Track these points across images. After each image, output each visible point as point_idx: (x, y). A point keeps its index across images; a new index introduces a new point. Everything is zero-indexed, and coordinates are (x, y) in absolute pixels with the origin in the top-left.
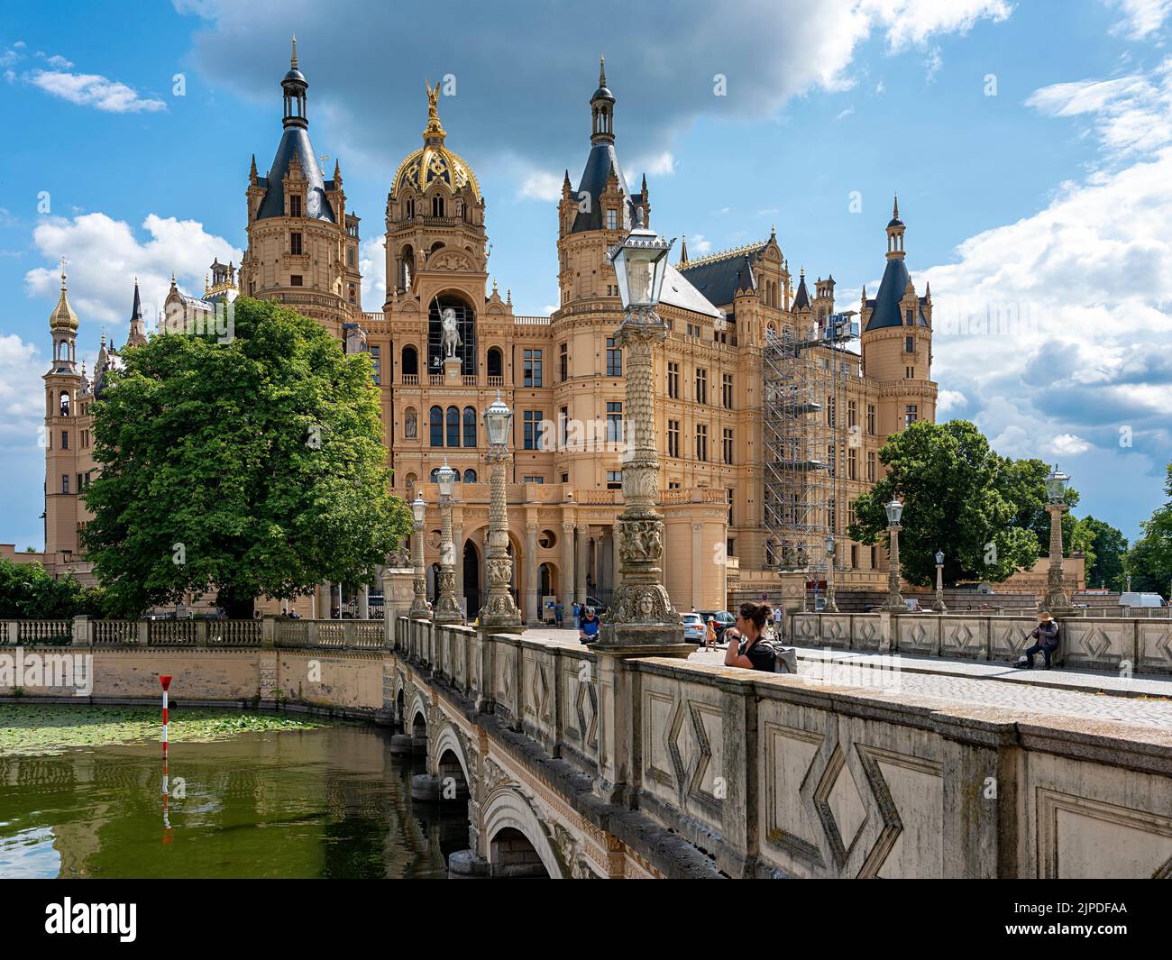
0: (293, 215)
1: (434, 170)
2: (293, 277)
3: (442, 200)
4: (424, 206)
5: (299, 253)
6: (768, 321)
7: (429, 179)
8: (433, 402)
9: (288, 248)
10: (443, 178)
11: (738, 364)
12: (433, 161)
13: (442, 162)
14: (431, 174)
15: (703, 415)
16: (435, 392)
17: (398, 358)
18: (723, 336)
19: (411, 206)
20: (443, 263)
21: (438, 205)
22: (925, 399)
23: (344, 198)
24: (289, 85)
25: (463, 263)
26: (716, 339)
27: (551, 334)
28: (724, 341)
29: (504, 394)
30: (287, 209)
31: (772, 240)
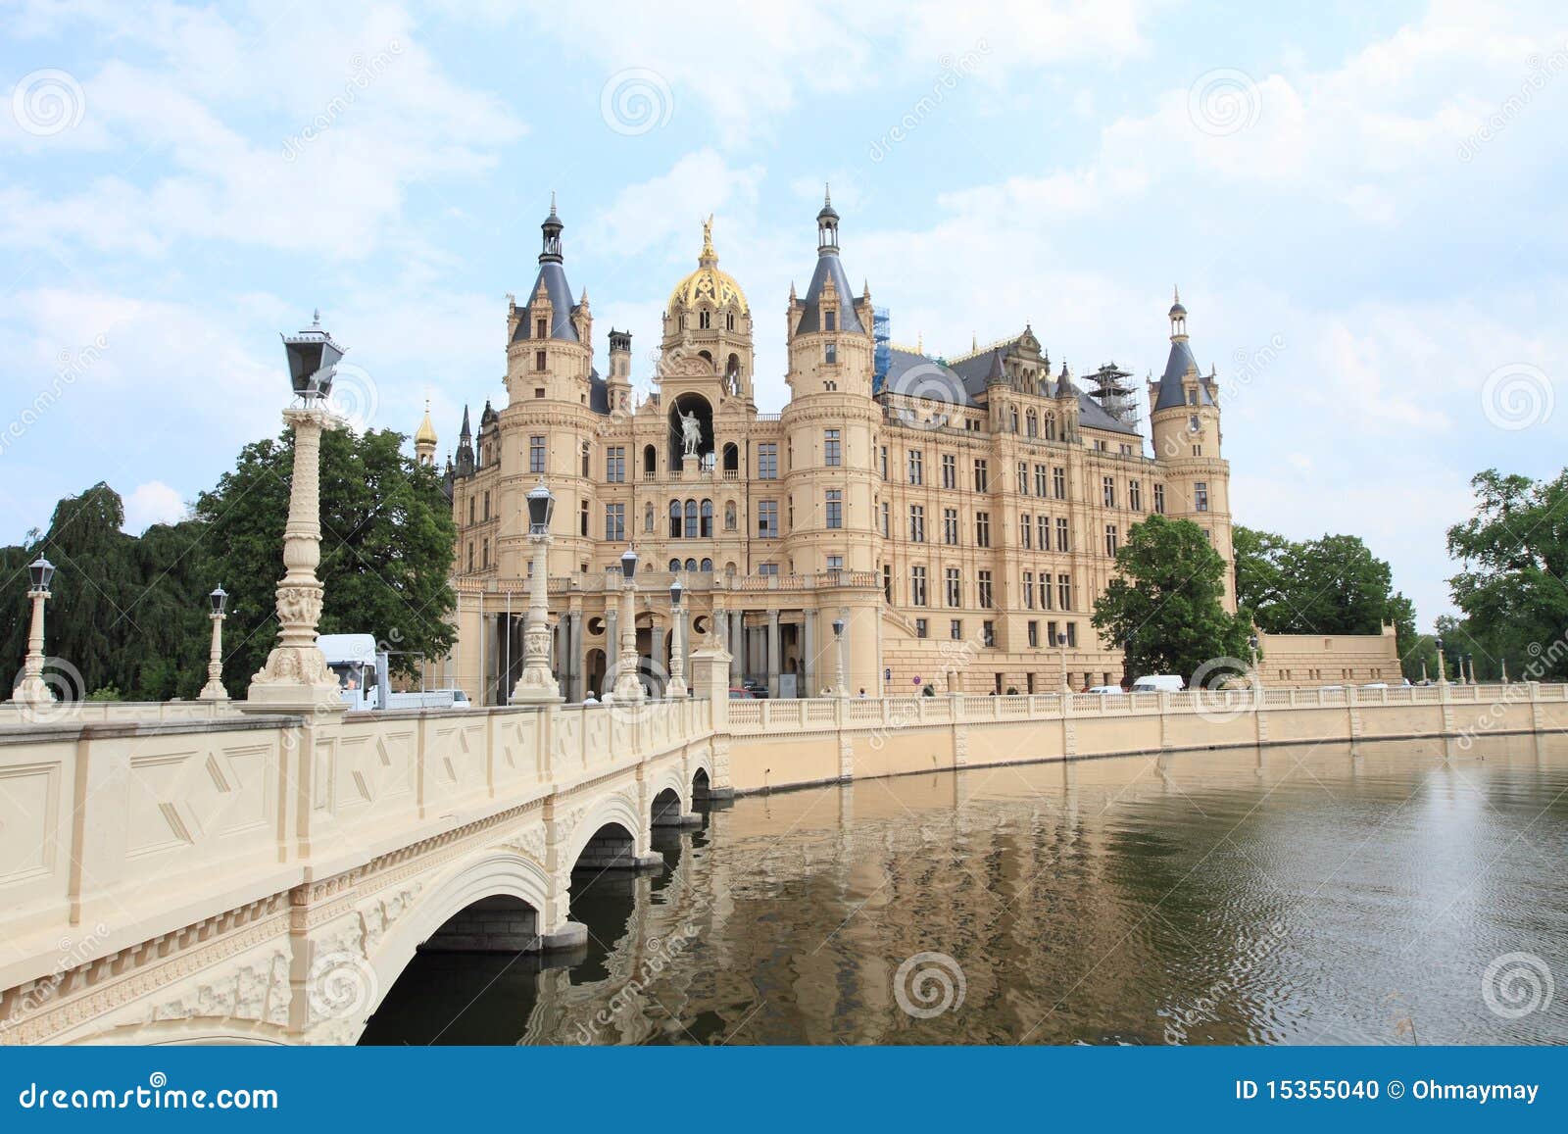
0: (539, 337)
1: (701, 288)
2: (537, 390)
3: (708, 314)
4: (693, 321)
5: (544, 367)
6: (1025, 408)
7: (697, 296)
8: (671, 497)
9: (533, 365)
10: (709, 295)
11: (991, 449)
12: (701, 281)
13: (710, 281)
14: (698, 292)
15: (950, 500)
16: (674, 488)
17: (640, 458)
18: (977, 423)
19: (681, 321)
20: (682, 369)
21: (704, 320)
22: (1213, 476)
23: (590, 319)
24: (547, 229)
25: (700, 368)
26: (968, 427)
27: (781, 430)
28: (977, 428)
29: (738, 486)
30: (534, 332)
31: (1028, 333)
